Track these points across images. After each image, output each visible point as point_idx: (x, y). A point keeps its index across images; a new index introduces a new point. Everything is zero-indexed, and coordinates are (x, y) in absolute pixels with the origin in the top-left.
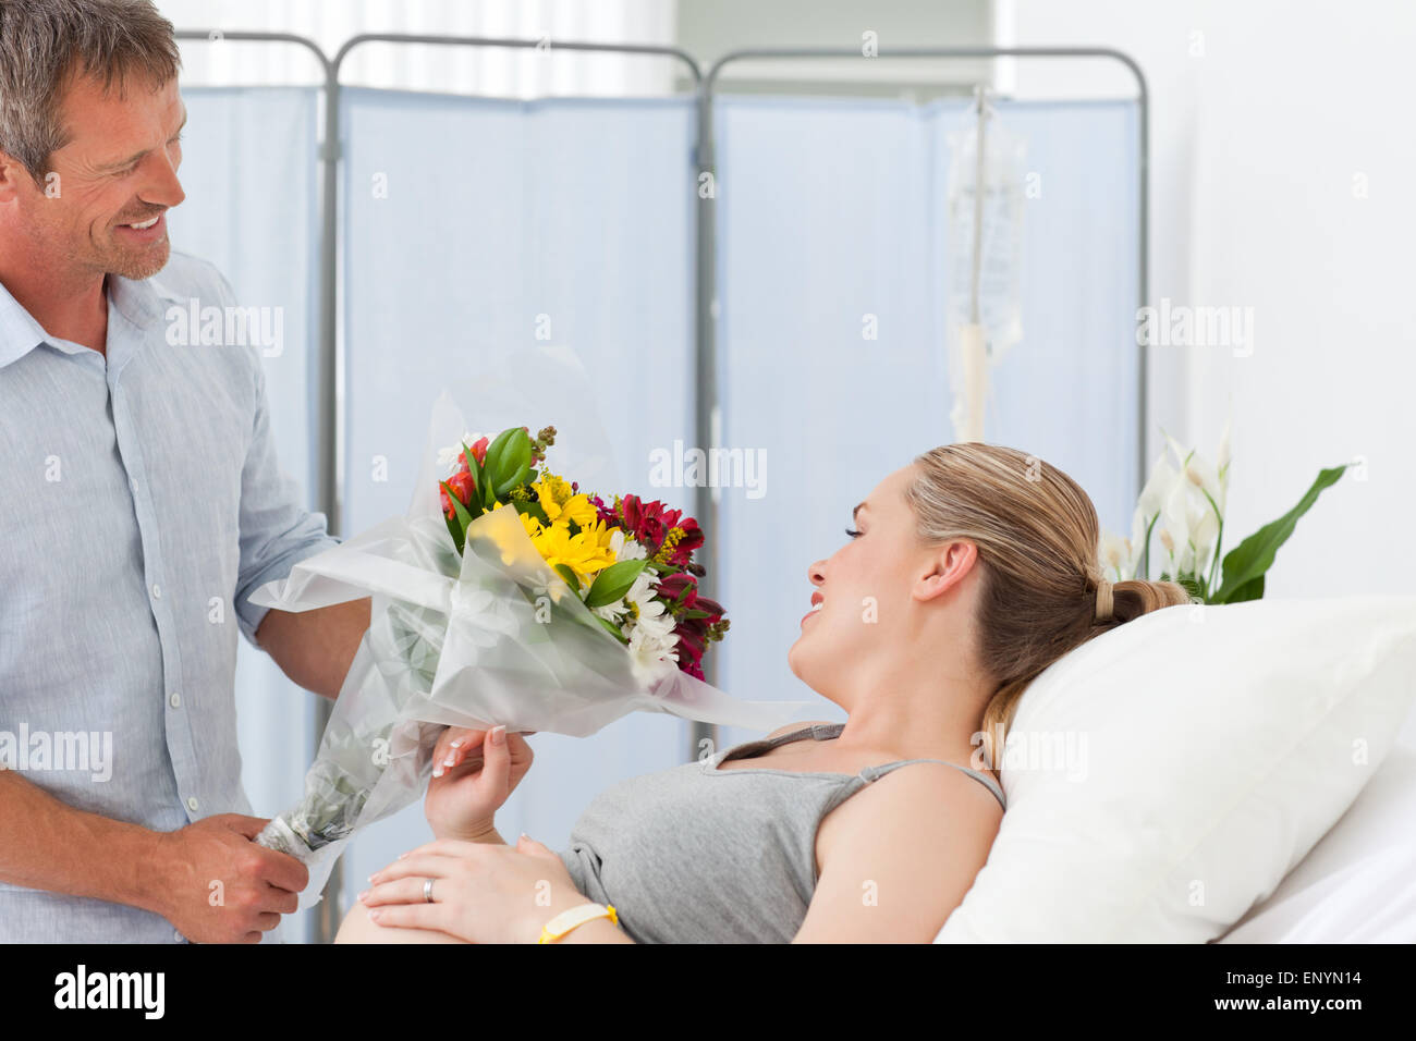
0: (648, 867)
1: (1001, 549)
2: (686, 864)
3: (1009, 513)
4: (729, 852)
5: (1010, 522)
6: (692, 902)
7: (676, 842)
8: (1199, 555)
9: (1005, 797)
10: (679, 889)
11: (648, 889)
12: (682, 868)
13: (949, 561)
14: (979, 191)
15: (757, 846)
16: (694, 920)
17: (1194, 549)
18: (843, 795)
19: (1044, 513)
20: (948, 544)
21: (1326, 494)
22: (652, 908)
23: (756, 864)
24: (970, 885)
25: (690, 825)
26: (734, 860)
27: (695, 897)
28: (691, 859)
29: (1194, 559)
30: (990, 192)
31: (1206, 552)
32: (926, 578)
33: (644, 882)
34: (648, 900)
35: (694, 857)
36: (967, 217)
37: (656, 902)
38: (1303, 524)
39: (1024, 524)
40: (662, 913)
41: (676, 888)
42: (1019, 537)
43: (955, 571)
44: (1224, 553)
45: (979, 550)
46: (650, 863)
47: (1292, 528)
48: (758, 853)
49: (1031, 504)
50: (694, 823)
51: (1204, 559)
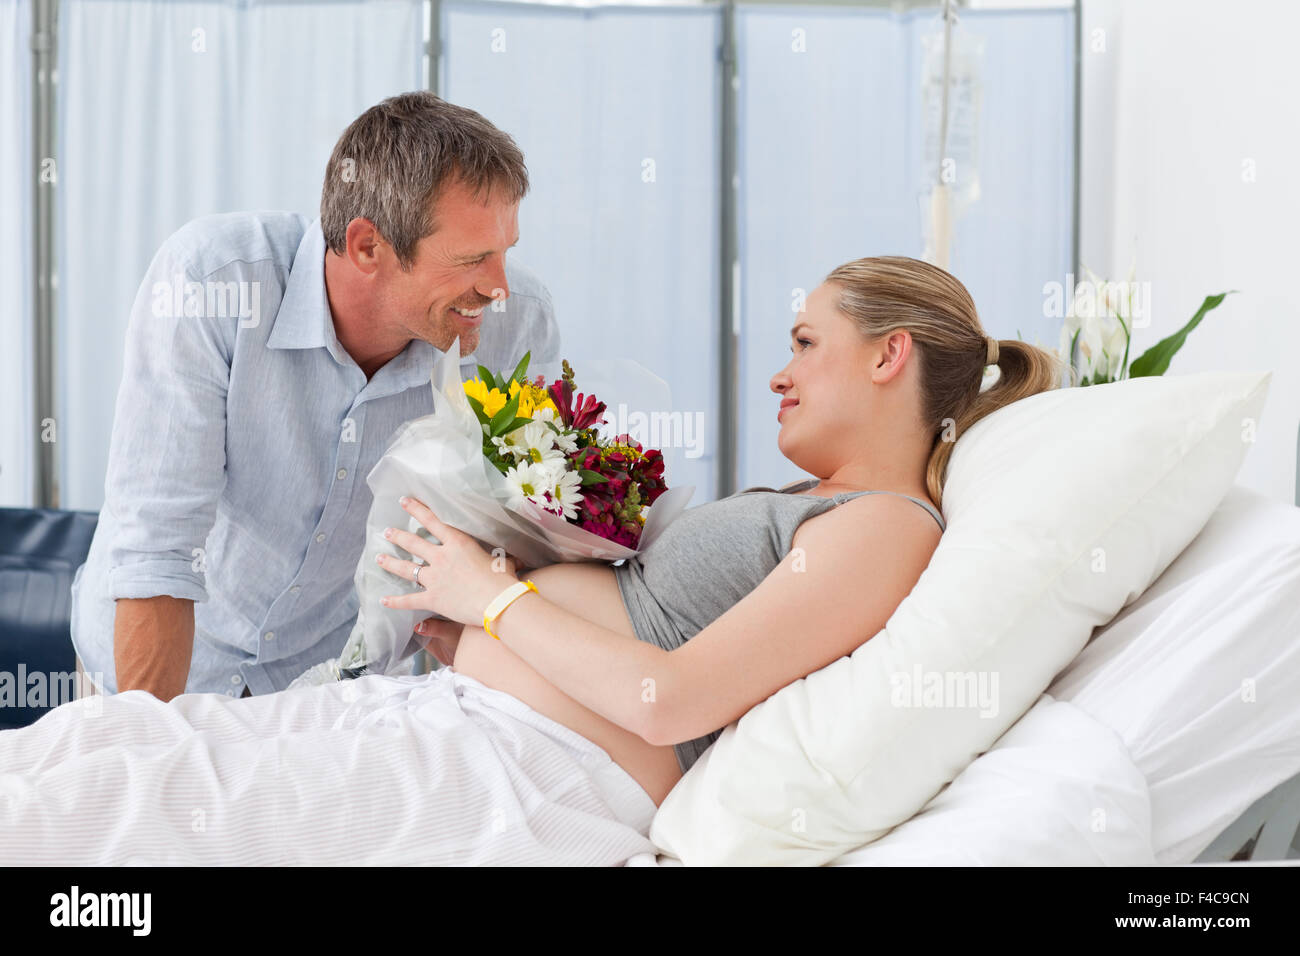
0: (677, 563)
1: (929, 330)
2: (706, 560)
3: (924, 302)
4: (737, 551)
5: (926, 308)
6: (712, 588)
7: (698, 545)
8: (1111, 361)
9: (945, 524)
10: (701, 578)
11: (678, 579)
12: (703, 563)
13: (892, 349)
14: (945, 81)
15: (757, 545)
16: (713, 601)
17: (1107, 357)
18: (817, 512)
19: (946, 297)
20: (888, 336)
21: (1209, 315)
22: (682, 593)
23: (757, 559)
24: (915, 581)
25: (708, 532)
26: (741, 556)
27: (714, 583)
28: (709, 556)
29: (1107, 365)
30: (954, 81)
31: (1117, 359)
32: (880, 366)
33: (676, 574)
34: (679, 588)
35: (711, 555)
36: (937, 102)
37: (685, 588)
38: (1191, 337)
39: (936, 306)
40: (689, 596)
41: (700, 578)
42: (936, 316)
43: (901, 355)
44: (1131, 360)
45: (912, 334)
46: (679, 561)
47: (1183, 340)
48: (758, 550)
49: (936, 293)
50: (711, 530)
51: (1115, 365)
